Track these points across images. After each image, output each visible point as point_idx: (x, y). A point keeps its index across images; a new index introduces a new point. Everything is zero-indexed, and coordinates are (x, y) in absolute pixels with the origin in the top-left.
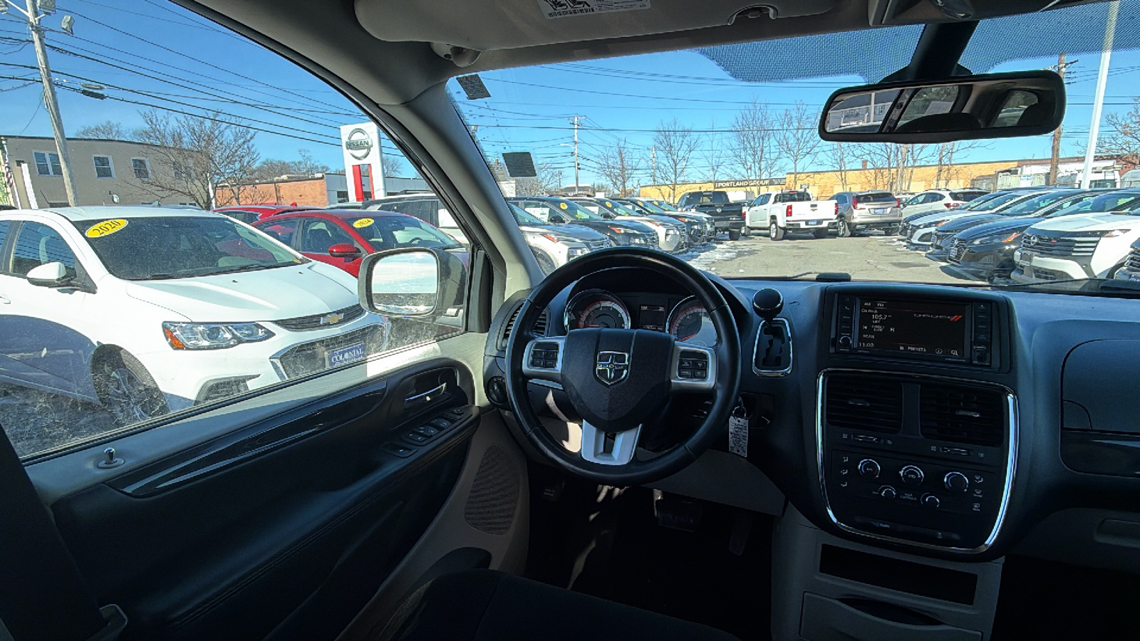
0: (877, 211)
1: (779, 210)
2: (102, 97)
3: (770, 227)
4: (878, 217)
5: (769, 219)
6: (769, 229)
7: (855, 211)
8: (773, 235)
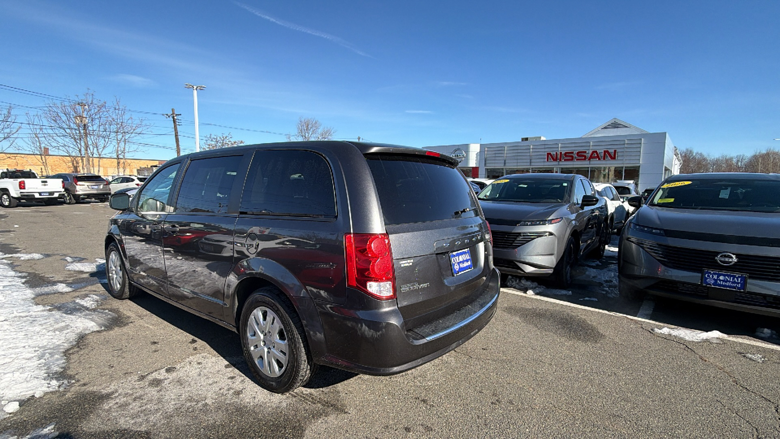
0: (93, 187)
1: (10, 184)
4: (94, 191)
7: (77, 186)
8: (6, 203)
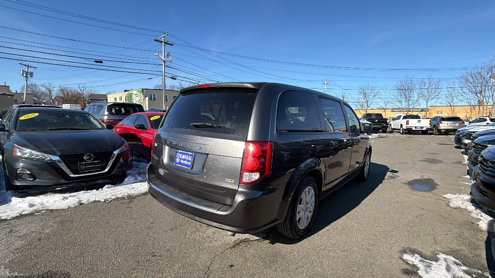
0: (451, 125)
1: (404, 122)
2: (175, 79)
3: (400, 129)
4: (451, 127)
5: (400, 125)
6: (399, 130)
7: (440, 124)
8: (401, 132)
